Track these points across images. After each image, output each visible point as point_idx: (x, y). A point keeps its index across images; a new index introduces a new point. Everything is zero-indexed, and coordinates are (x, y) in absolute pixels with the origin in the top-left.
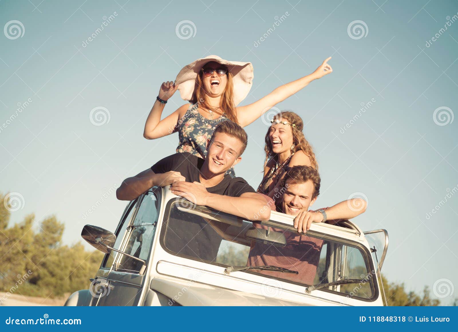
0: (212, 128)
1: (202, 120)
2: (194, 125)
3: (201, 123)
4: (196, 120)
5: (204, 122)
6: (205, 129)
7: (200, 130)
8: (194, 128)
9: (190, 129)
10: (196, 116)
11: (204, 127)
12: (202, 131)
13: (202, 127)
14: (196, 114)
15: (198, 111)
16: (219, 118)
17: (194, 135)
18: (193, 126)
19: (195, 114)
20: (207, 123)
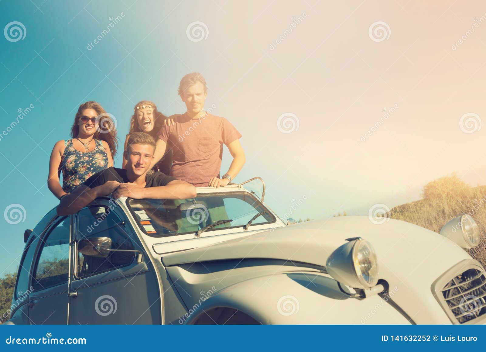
0: (89, 159)
1: (81, 154)
2: (74, 160)
3: (80, 158)
4: (76, 156)
5: (82, 156)
6: (84, 161)
7: (80, 163)
8: (75, 163)
9: (72, 165)
10: (74, 152)
11: (82, 160)
12: (81, 163)
13: (81, 161)
14: (74, 151)
15: (73, 147)
16: (94, 150)
17: (76, 169)
18: (74, 162)
19: (72, 151)
20: (84, 156)
